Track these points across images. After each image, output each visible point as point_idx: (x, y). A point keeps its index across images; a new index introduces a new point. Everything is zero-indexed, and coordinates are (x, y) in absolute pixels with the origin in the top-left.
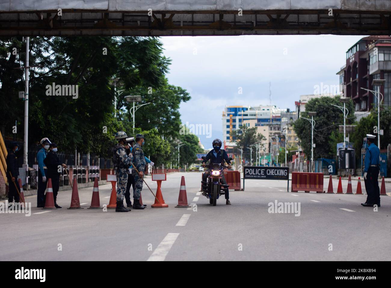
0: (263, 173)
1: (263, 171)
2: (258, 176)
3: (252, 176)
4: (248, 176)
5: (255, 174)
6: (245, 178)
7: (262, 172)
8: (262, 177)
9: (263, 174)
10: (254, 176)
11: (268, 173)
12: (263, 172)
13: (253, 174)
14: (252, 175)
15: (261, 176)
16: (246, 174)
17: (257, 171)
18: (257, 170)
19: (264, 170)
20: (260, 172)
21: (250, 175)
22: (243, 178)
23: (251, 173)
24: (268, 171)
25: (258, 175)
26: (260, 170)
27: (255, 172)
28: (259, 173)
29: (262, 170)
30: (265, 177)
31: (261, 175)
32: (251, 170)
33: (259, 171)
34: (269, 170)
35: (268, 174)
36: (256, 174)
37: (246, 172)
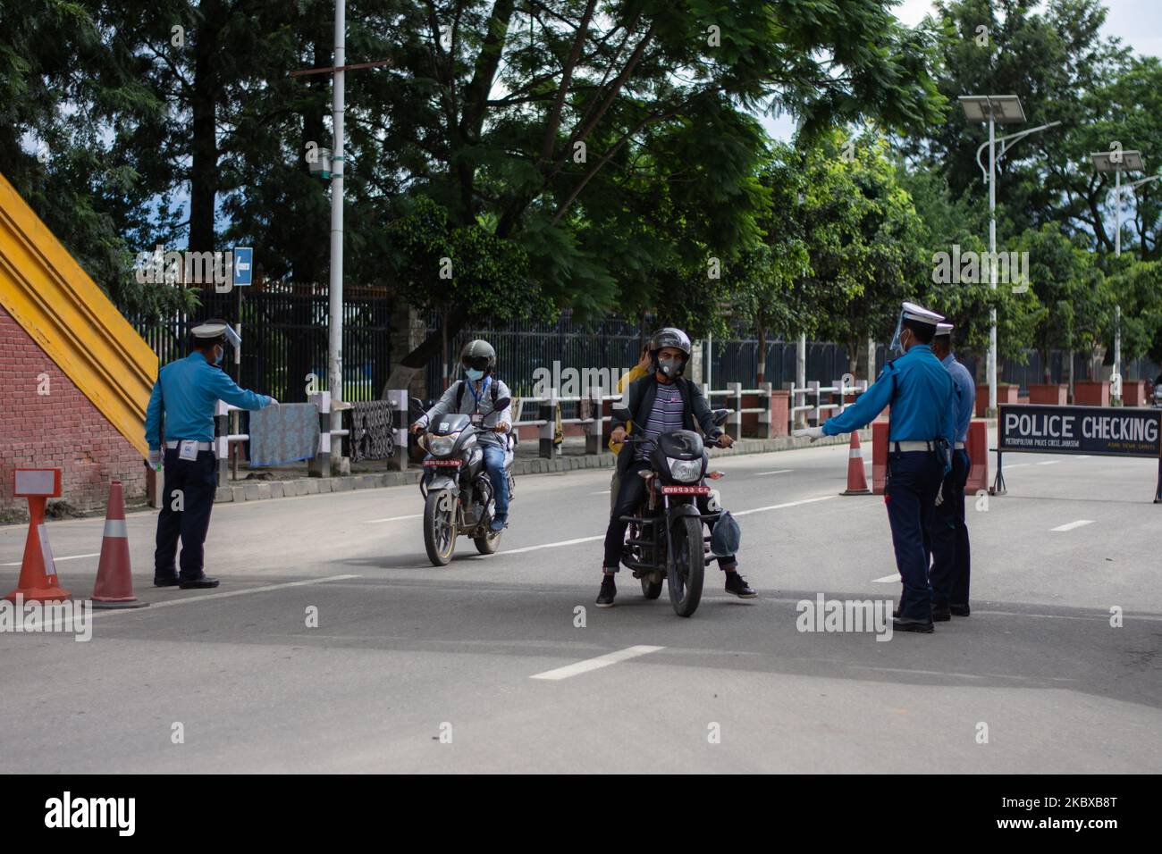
0: (1068, 431)
1: (1068, 422)
2: (1052, 443)
3: (1030, 442)
4: (1016, 441)
5: (1039, 434)
6: (1003, 446)
7: (1065, 427)
8: (1066, 444)
9: (1071, 435)
10: (1038, 442)
11: (1087, 432)
12: (1070, 427)
13: (1035, 433)
14: (1030, 436)
15: (1061, 443)
16: (1007, 433)
17: (1048, 422)
18: (1046, 417)
19: (1073, 418)
20: (1057, 426)
21: (1024, 437)
22: (996, 448)
23: (1025, 430)
24: (1087, 422)
25: (1049, 437)
26: (1058, 418)
27: (1039, 427)
28: (1055, 431)
29: (1065, 419)
30: (1077, 444)
31: (1061, 438)
32: (1025, 420)
33: (1055, 420)
34: (1090, 419)
35: (1087, 435)
36: (1045, 434)
37: (1008, 427)
